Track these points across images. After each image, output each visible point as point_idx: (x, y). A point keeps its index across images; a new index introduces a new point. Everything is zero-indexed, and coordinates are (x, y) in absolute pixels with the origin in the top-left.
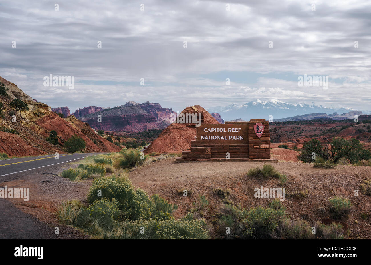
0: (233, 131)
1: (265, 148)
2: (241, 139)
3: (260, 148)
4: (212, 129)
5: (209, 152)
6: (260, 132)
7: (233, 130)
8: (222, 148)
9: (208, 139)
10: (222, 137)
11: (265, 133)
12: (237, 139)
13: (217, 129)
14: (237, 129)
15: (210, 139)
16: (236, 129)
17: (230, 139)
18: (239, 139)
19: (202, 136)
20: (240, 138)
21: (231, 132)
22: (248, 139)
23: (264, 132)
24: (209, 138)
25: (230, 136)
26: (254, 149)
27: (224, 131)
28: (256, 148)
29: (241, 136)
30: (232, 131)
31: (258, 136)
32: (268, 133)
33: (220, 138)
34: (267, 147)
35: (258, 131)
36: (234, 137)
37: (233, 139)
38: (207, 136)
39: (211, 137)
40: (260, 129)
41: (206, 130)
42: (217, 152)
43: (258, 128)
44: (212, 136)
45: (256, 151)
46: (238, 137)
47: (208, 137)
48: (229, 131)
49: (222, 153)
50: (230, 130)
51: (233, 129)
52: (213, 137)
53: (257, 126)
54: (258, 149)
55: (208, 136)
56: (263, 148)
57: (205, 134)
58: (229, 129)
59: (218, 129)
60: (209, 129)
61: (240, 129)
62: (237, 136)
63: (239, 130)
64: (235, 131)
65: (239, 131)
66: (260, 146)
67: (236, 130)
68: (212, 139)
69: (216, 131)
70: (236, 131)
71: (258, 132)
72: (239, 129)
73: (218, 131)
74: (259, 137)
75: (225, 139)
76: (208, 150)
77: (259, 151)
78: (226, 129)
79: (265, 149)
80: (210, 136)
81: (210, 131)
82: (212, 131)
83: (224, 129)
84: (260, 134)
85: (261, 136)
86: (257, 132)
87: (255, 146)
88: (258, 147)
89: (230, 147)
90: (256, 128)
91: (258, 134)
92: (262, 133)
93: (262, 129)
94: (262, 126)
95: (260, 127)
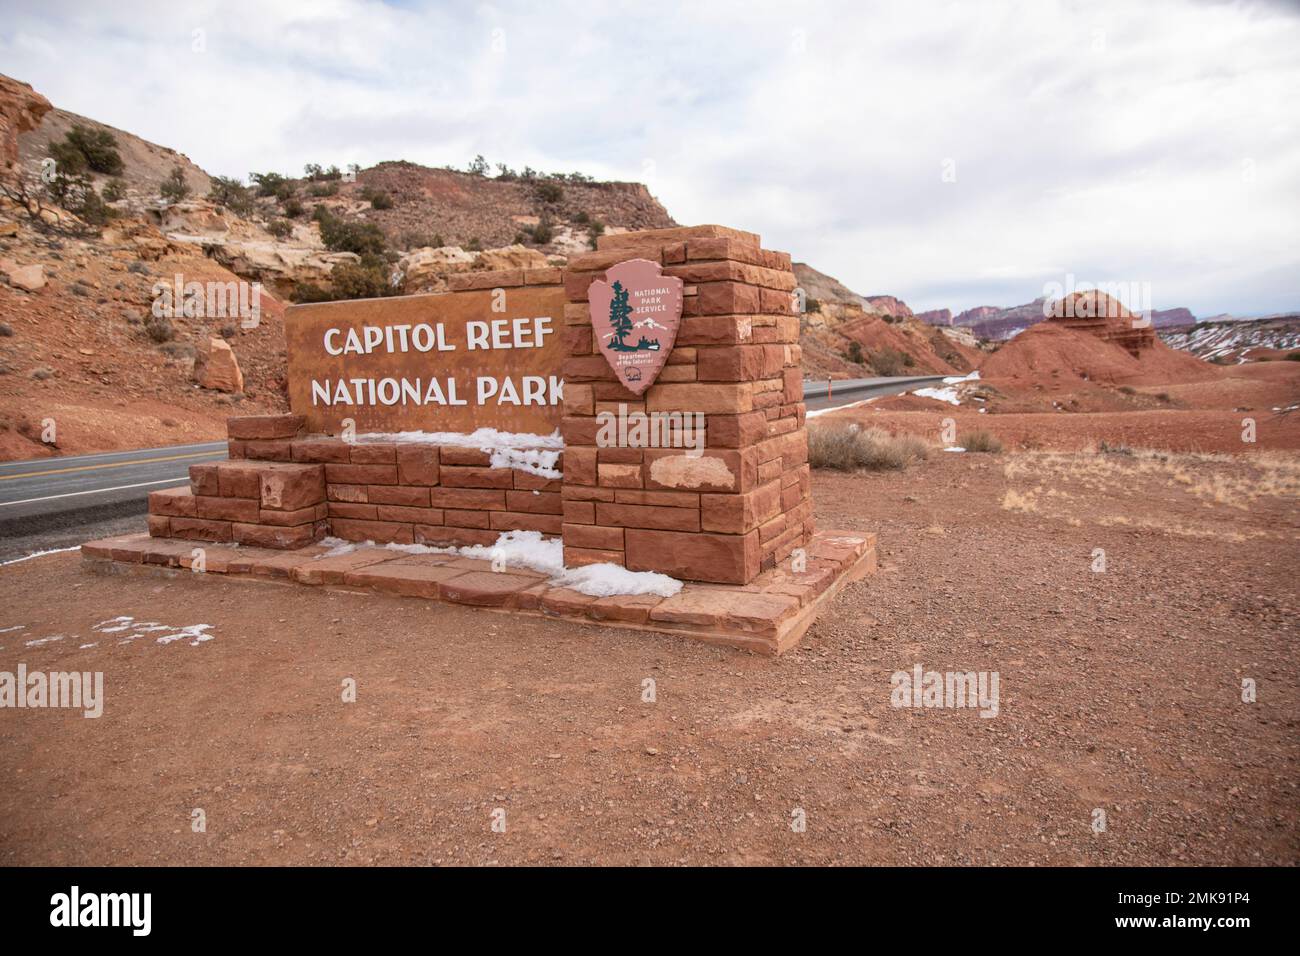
0: (497, 345)
1: (691, 491)
2: (554, 401)
3: (648, 484)
4: (367, 331)
5: (275, 499)
6: (644, 345)
7: (497, 334)
8: (391, 469)
9: (350, 402)
10: (434, 384)
11: (689, 353)
12: (527, 402)
13: (396, 334)
14: (523, 326)
15: (360, 401)
16: (517, 323)
17: (481, 401)
18: (542, 401)
19: (316, 386)
20: (546, 395)
21: (485, 346)
23: (679, 342)
24: (355, 399)
25: (481, 381)
26: (598, 493)
27: (442, 346)
28: (623, 485)
29: (553, 379)
30: (489, 339)
31: (625, 382)
32: (721, 353)
33: (416, 397)
34: (717, 482)
35: (621, 333)
36: (508, 383)
37: (502, 398)
38: (342, 385)
39: (365, 387)
40: (639, 310)
41: (338, 341)
42: (362, 497)
43: (621, 309)
44: (372, 382)
45: (618, 513)
46: (534, 388)
47: (352, 389)
48: (471, 346)
49: (391, 510)
50: (478, 332)
51: (496, 324)
52: (377, 394)
53: (617, 286)
54: (628, 496)
55: (347, 382)
56: (680, 489)
57: (333, 374)
58: (470, 326)
59: (403, 329)
60: (352, 335)
61: (545, 325)
62: (527, 381)
63: (540, 332)
64: (509, 339)
65: (540, 343)
66: (645, 473)
67: (518, 332)
68: (373, 402)
69: (391, 348)
70: (518, 343)
71: (627, 341)
72: (538, 322)
73: (405, 348)
74: (636, 387)
75: (453, 401)
76: (268, 489)
77: (638, 513)
78: (456, 333)
79: (695, 498)
80: (358, 382)
81: (360, 351)
82: (369, 350)
83: (440, 327)
84: (641, 358)
85: (646, 380)
86: (618, 346)
87: (607, 470)
88: (633, 474)
89: (444, 469)
90: (611, 307)
91: (625, 362)
92: (655, 347)
93: (654, 316)
94: (658, 291)
95: (643, 301)
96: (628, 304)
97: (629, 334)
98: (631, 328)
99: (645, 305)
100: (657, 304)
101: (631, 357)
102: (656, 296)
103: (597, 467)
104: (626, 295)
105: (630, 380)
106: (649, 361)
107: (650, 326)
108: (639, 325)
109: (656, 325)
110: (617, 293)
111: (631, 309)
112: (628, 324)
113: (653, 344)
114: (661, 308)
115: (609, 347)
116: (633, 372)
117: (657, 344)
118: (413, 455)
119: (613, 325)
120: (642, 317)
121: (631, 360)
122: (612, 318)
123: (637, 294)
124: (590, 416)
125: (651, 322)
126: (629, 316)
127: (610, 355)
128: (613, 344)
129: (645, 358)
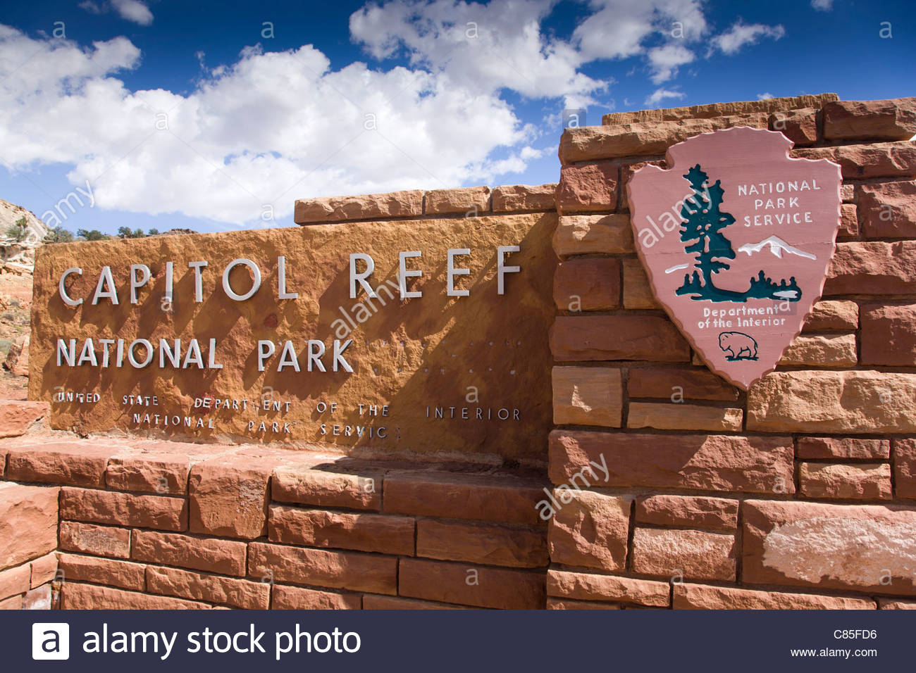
1: (854, 592)
3: (749, 573)
6: (763, 287)
11: (848, 311)
23: (833, 287)
28: (688, 576)
31: (719, 363)
35: (708, 265)
40: (748, 222)
43: (707, 218)
53: (697, 176)
56: (828, 586)
66: (748, 552)
71: (721, 280)
74: (742, 373)
84: (755, 314)
85: (770, 359)
86: (696, 287)
87: (654, 540)
88: (716, 551)
89: (277, 511)
90: (685, 214)
91: (720, 324)
92: (790, 294)
93: (784, 233)
94: (793, 186)
95: (758, 204)
96: (723, 208)
97: (727, 267)
98: (732, 255)
99: (762, 211)
100: (793, 210)
101: (732, 313)
102: (787, 194)
103: (631, 535)
104: (718, 192)
105: (731, 358)
106: (776, 322)
107: (775, 251)
108: (749, 249)
109: (789, 250)
110: (697, 188)
111: (731, 220)
112: (724, 248)
113: (784, 287)
114: (801, 218)
115: (680, 291)
116: (737, 344)
117: (794, 286)
118: (221, 482)
119: (689, 249)
120: (756, 235)
121: (734, 319)
122: (685, 236)
123: (742, 190)
124: (614, 430)
125: (776, 246)
126: (727, 231)
127: (682, 307)
128: (689, 286)
129: (765, 316)
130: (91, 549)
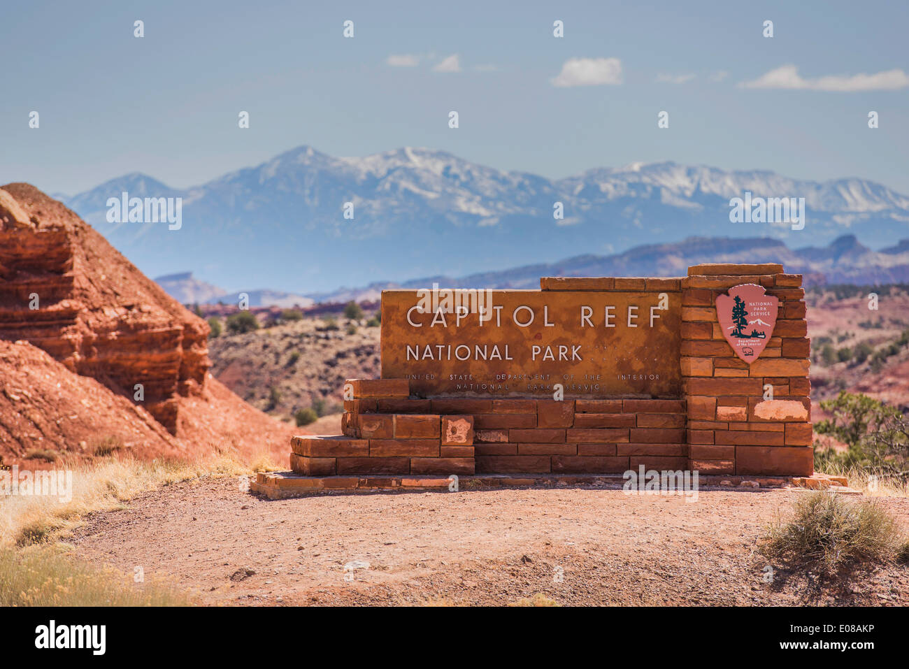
1: (779, 422)
3: (751, 419)
5: (460, 438)
6: (755, 335)
11: (779, 341)
22: (679, 371)
23: (775, 334)
28: (733, 420)
31: (742, 356)
34: (796, 416)
35: (740, 327)
40: (752, 314)
42: (504, 438)
43: (740, 313)
45: (730, 437)
49: (531, 447)
53: (737, 299)
54: (738, 426)
56: (773, 422)
66: (751, 412)
71: (743, 332)
74: (749, 360)
76: (454, 431)
77: (745, 436)
79: (782, 427)
84: (753, 342)
85: (756, 355)
86: (736, 334)
87: (723, 410)
88: (741, 413)
89: (579, 415)
90: (733, 311)
91: (743, 345)
92: (763, 336)
93: (762, 318)
94: (765, 304)
95: (755, 309)
96: (745, 310)
97: (745, 328)
98: (747, 324)
99: (756, 311)
100: (765, 311)
101: (747, 341)
102: (763, 306)
103: (716, 409)
104: (743, 305)
105: (746, 355)
106: (758, 345)
107: (760, 323)
108: (752, 322)
109: (763, 323)
110: (737, 303)
111: (747, 313)
112: (745, 322)
113: (761, 334)
114: (767, 313)
115: (732, 335)
116: (748, 351)
117: (763, 334)
119: (734, 322)
120: (754, 318)
121: (747, 343)
122: (734, 318)
123: (751, 304)
124: (710, 377)
125: (760, 321)
126: (745, 317)
127: (731, 340)
128: (734, 334)
129: (756, 343)
130: (489, 440)
